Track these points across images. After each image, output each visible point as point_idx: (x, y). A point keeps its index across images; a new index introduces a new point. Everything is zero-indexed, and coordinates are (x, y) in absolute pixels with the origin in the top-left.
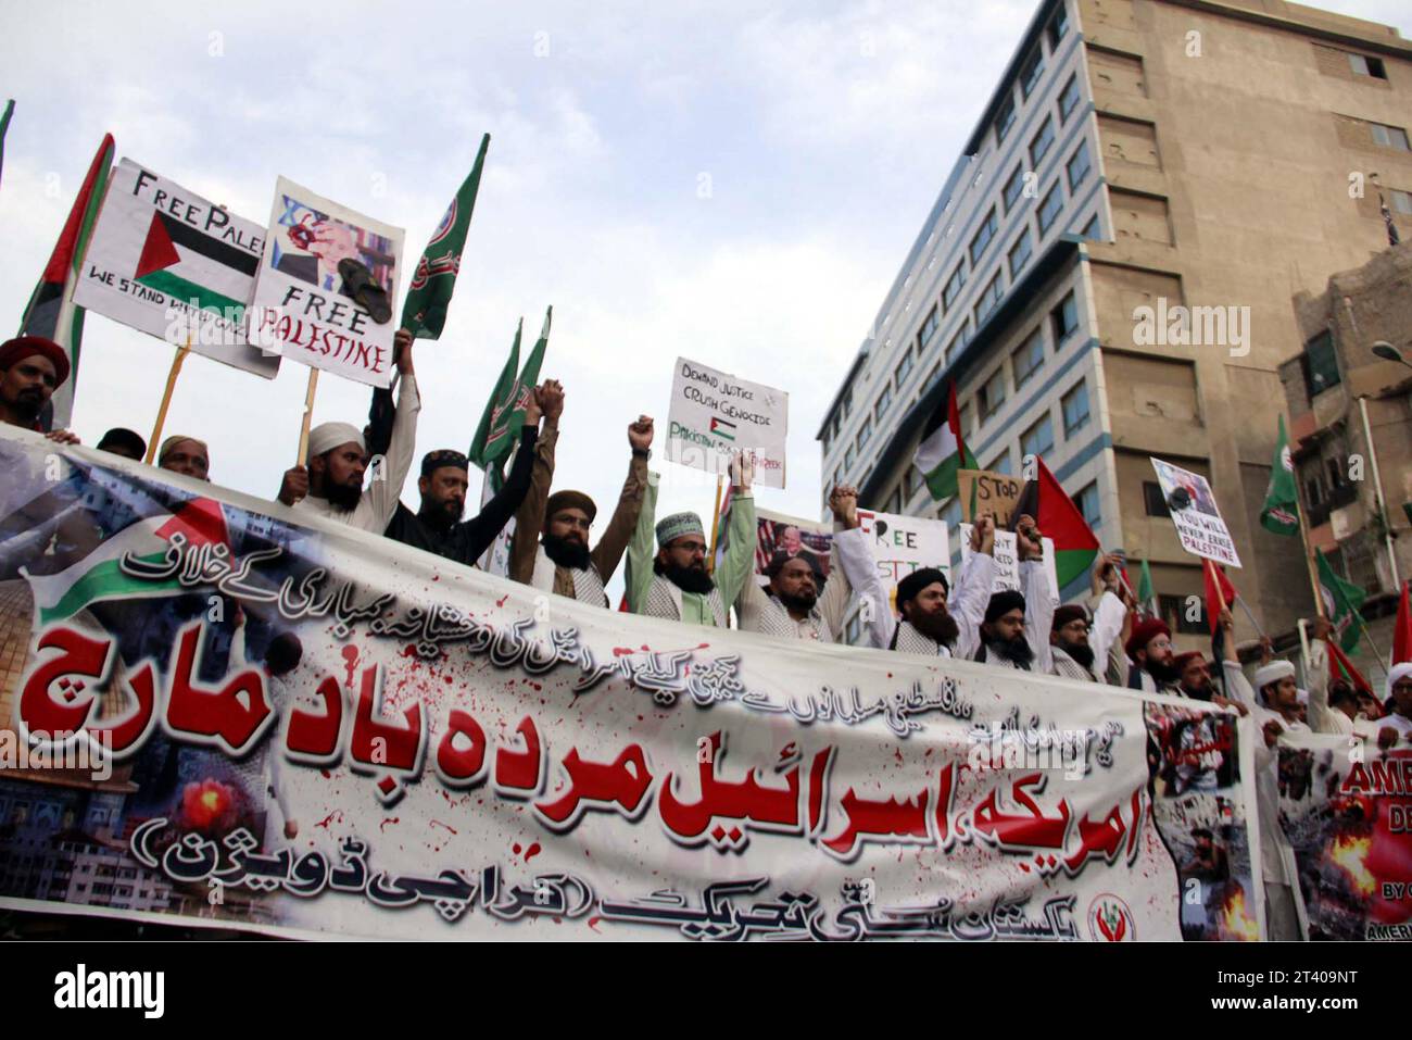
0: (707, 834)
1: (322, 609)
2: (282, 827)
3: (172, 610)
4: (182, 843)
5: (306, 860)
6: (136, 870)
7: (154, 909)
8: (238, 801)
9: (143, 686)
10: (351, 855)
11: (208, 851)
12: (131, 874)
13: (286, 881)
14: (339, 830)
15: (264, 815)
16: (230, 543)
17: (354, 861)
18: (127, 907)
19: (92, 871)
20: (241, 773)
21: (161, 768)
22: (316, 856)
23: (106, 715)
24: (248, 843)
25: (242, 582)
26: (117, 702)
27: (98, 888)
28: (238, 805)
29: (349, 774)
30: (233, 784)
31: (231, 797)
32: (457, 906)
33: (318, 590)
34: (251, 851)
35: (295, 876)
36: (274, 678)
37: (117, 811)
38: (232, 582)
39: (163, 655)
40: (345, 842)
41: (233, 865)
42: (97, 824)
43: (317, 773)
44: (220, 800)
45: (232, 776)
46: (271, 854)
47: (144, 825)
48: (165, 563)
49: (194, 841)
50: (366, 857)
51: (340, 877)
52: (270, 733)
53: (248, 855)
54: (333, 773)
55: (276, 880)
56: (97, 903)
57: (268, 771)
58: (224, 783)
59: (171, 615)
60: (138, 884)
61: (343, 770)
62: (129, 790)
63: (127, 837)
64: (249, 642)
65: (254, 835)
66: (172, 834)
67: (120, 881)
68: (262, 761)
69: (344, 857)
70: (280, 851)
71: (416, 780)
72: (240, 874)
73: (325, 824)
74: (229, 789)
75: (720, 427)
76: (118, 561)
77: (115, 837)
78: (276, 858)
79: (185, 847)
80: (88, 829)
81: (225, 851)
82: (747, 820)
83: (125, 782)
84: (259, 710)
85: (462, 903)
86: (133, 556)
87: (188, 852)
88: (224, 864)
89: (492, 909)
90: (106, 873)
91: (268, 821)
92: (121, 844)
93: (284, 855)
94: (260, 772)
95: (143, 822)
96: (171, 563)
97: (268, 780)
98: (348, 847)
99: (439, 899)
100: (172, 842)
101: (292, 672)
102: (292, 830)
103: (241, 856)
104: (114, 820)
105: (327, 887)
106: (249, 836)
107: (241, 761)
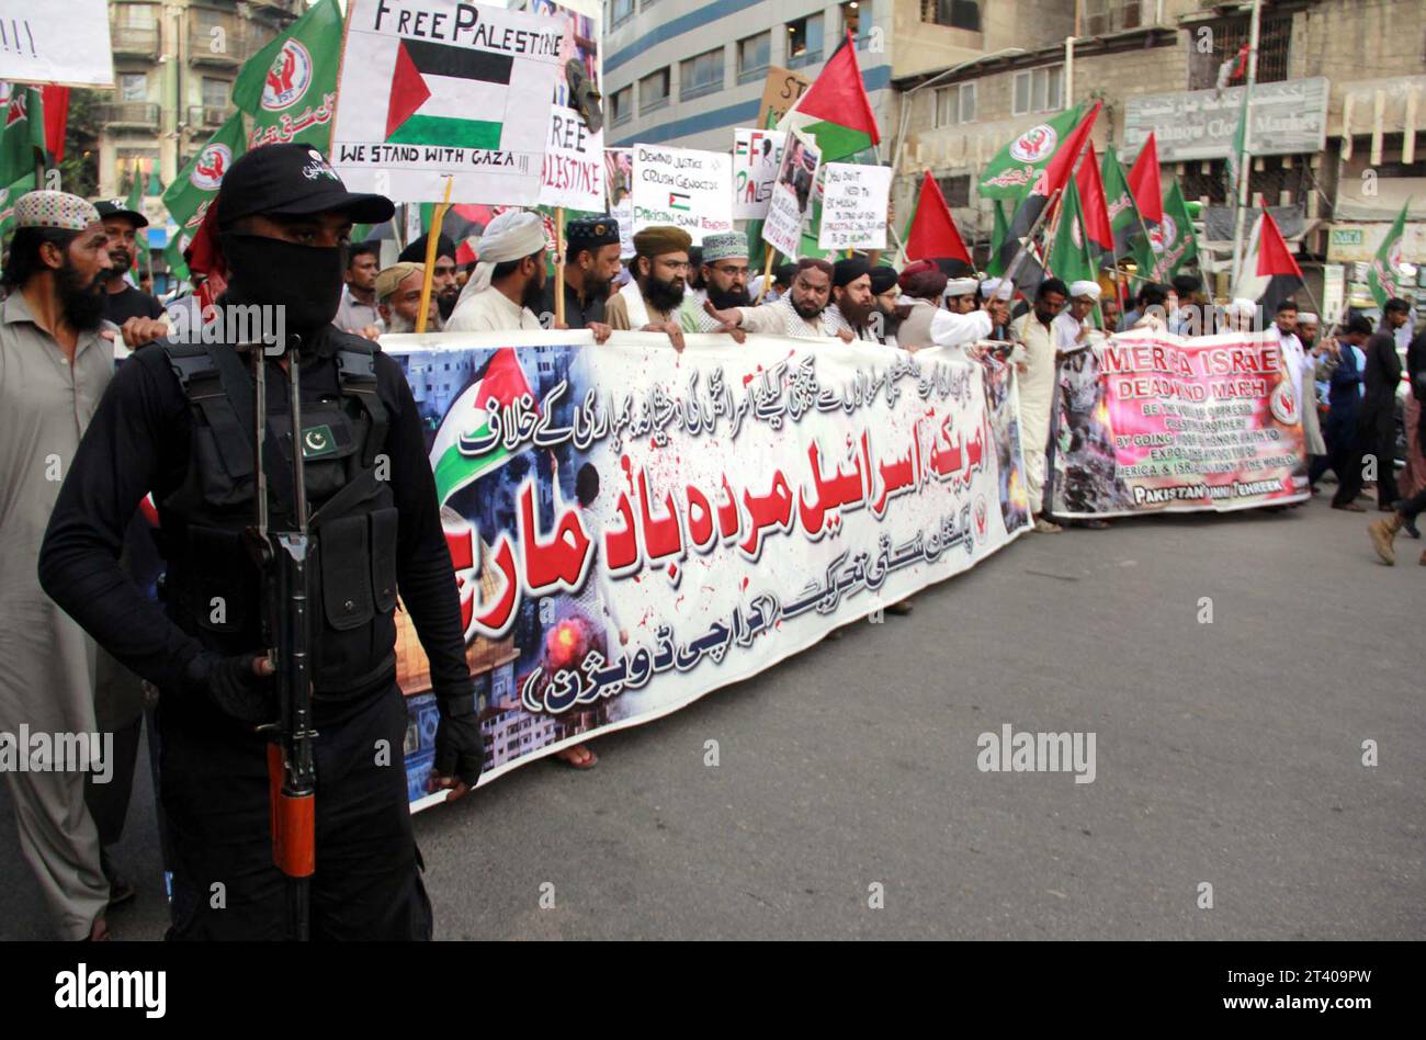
0: (825, 527)
1: (601, 431)
2: (618, 638)
3: (507, 478)
4: (554, 682)
5: (636, 659)
6: (529, 719)
7: (547, 743)
8: (585, 629)
9: (505, 560)
10: (663, 640)
11: (573, 681)
12: (527, 723)
13: (626, 681)
14: (653, 623)
15: (604, 634)
16: (531, 391)
17: (667, 644)
18: (531, 750)
19: (505, 734)
20: (581, 604)
21: (531, 628)
22: (642, 652)
23: (486, 598)
24: (598, 662)
25: (548, 428)
26: (491, 583)
27: (512, 745)
28: (586, 633)
29: (651, 572)
30: (578, 616)
31: (580, 629)
32: (721, 649)
33: (594, 411)
34: (601, 667)
35: (632, 674)
36: (586, 509)
37: (510, 678)
38: (542, 432)
39: (512, 525)
40: (658, 632)
41: (591, 684)
42: (499, 697)
43: (632, 581)
44: (572, 635)
45: (576, 610)
46: (614, 664)
47: (528, 681)
48: (491, 433)
49: (562, 677)
50: (672, 638)
51: (661, 661)
52: (594, 561)
53: (600, 671)
54: (640, 576)
55: (619, 683)
56: (513, 758)
57: (600, 595)
58: (571, 619)
59: (507, 483)
60: (534, 728)
61: (646, 570)
62: (514, 656)
63: (519, 697)
64: (562, 483)
65: (601, 654)
66: (546, 678)
67: (523, 732)
68: (595, 588)
69: (659, 643)
70: (619, 658)
71: (684, 559)
72: (596, 689)
73: (644, 623)
74: (576, 621)
75: (678, 201)
76: (456, 445)
77: (513, 700)
78: (619, 665)
79: (557, 685)
80: (495, 704)
81: (584, 675)
82: (842, 507)
83: (511, 651)
84: (583, 544)
85: (723, 644)
86: (466, 437)
87: (560, 687)
88: (586, 685)
89: (741, 642)
90: (513, 732)
91: (608, 637)
92: (517, 703)
93: (623, 661)
94: (595, 598)
95: (526, 679)
96: (494, 431)
97: (601, 603)
98: (661, 635)
99: (711, 649)
100: (547, 684)
101: (597, 498)
102: (625, 637)
103: (595, 675)
104: (510, 687)
105: (653, 672)
106: (598, 656)
107: (579, 594)
